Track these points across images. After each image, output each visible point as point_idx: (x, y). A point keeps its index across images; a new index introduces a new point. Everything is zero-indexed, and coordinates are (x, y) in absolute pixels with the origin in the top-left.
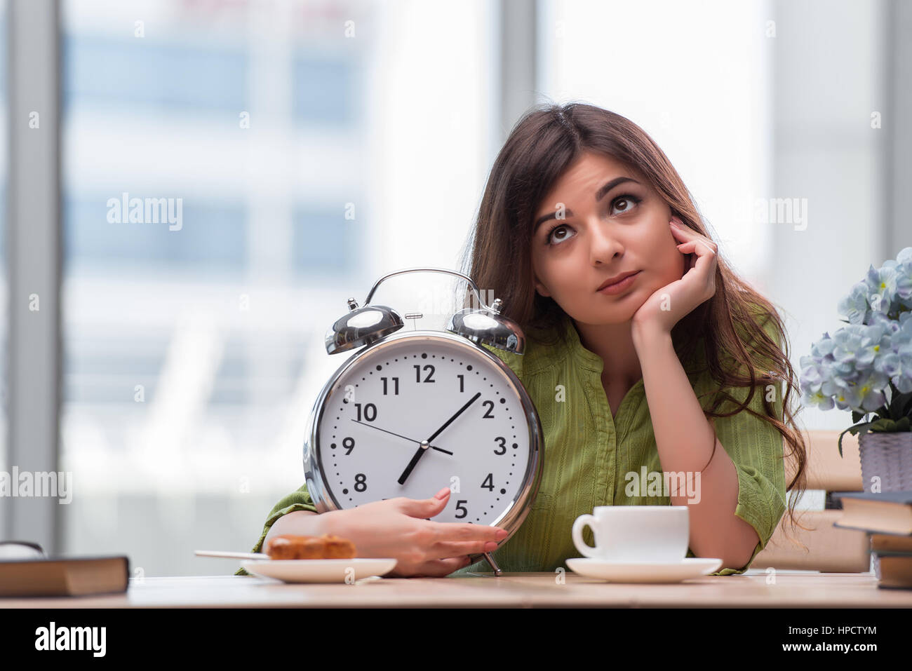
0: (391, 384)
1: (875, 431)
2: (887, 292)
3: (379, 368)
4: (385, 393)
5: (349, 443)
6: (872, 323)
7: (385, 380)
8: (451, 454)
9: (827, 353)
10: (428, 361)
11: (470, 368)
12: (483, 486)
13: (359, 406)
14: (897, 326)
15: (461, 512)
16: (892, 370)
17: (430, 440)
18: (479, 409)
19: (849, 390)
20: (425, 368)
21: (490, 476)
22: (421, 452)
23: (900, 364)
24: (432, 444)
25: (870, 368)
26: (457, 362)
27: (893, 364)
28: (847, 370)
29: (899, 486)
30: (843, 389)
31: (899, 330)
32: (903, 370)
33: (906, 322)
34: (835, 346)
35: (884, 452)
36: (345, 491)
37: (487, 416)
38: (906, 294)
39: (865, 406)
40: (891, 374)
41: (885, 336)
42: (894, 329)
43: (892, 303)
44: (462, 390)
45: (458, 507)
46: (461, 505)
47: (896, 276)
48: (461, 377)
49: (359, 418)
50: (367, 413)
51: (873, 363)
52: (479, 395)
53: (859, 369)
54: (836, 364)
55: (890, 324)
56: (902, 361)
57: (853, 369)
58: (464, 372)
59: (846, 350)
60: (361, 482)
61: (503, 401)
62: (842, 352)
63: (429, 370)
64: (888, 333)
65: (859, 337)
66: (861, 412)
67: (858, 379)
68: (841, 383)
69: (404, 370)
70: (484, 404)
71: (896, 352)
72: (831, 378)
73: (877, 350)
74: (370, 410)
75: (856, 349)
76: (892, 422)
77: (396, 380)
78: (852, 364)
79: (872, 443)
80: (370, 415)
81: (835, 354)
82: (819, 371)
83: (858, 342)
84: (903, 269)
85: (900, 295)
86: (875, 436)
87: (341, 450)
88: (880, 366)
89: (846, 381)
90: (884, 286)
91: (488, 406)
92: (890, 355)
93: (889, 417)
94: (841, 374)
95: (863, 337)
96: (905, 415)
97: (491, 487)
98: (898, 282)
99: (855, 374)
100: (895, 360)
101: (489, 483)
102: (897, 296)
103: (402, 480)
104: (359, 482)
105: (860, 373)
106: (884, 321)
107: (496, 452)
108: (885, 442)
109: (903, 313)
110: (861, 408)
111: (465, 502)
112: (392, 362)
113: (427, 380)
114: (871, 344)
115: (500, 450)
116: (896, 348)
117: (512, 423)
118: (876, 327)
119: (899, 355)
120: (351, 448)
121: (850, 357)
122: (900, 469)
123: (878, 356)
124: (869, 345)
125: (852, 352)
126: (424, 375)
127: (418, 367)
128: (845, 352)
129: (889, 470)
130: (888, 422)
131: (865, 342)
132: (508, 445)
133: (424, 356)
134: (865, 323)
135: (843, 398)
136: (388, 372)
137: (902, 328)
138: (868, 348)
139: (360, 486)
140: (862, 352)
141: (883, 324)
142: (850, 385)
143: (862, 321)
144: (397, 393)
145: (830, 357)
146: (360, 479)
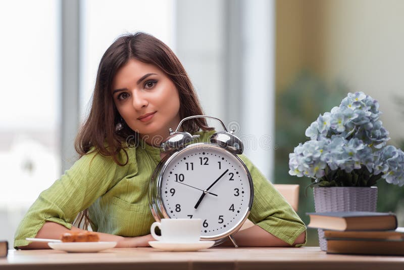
0: (190, 166)
1: (320, 186)
2: (326, 126)
3: (185, 159)
4: (188, 169)
5: (173, 191)
6: (320, 140)
7: (187, 164)
8: (217, 195)
9: (300, 153)
10: (206, 156)
11: (223, 159)
12: (230, 209)
13: (176, 175)
14: (330, 141)
15: (221, 221)
16: (328, 160)
17: (208, 190)
18: (227, 176)
19: (310, 169)
20: (204, 159)
21: (233, 205)
22: (204, 195)
23: (331, 157)
24: (208, 191)
25: (319, 159)
26: (218, 156)
27: (329, 157)
28: (309, 160)
29: (330, 210)
30: (307, 168)
31: (331, 143)
32: (333, 160)
33: (334, 139)
34: (304, 150)
35: (324, 195)
36: (172, 212)
37: (231, 179)
38: (334, 127)
39: (317, 176)
40: (328, 162)
41: (326, 146)
42: (329, 142)
43: (329, 131)
44: (220, 168)
45: (219, 219)
46: (221, 218)
47: (331, 119)
48: (220, 163)
49: (177, 180)
50: (180, 178)
51: (320, 157)
52: (228, 170)
53: (314, 160)
54: (304, 158)
55: (327, 140)
56: (333, 156)
57: (312, 160)
58: (220, 160)
59: (308, 151)
60: (178, 208)
61: (237, 173)
62: (307, 152)
63: (206, 160)
64: (326, 144)
65: (314, 146)
66: (315, 178)
67: (313, 164)
68: (307, 166)
69: (195, 160)
70: (230, 174)
71: (330, 152)
72: (302, 164)
73: (322, 152)
74: (181, 177)
75: (312, 151)
76: (328, 182)
77: (192, 164)
78: (311, 157)
79: (319, 191)
80: (182, 179)
81: (304, 153)
82: (297, 161)
83: (313, 148)
84: (333, 116)
85: (332, 128)
86: (321, 188)
87: (169, 194)
88: (323, 159)
89: (309, 165)
90: (325, 124)
91: (231, 175)
92: (328, 153)
93: (327, 181)
94: (306, 162)
95: (316, 145)
96: (333, 180)
97: (233, 210)
98: (331, 122)
99: (312, 162)
100: (329, 155)
101: (232, 208)
102: (330, 128)
103: (196, 207)
104: (177, 208)
105: (314, 161)
106: (325, 139)
107: (235, 195)
108: (325, 191)
109: (333, 136)
110: (315, 176)
111: (222, 216)
112: (190, 156)
113: (205, 164)
114: (319, 149)
115: (237, 194)
116: (329, 150)
117: (241, 182)
118: (321, 141)
119: (331, 154)
120: (174, 193)
121: (310, 154)
122: (331, 202)
123: (322, 154)
124: (318, 149)
125: (311, 152)
126: (204, 161)
127: (201, 158)
128: (308, 153)
129: (326, 203)
130: (326, 182)
131: (317, 148)
132: (240, 192)
133: (204, 153)
134: (317, 140)
135: (307, 172)
136: (189, 160)
137: (333, 142)
138: (318, 151)
139: (178, 210)
140: (315, 153)
141: (324, 140)
142: (310, 167)
143: (316, 139)
144: (192, 169)
145: (302, 155)
146: (178, 206)
